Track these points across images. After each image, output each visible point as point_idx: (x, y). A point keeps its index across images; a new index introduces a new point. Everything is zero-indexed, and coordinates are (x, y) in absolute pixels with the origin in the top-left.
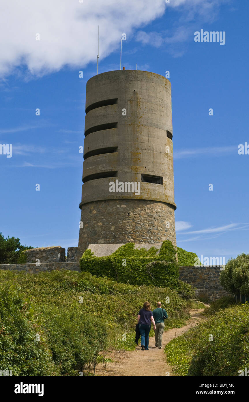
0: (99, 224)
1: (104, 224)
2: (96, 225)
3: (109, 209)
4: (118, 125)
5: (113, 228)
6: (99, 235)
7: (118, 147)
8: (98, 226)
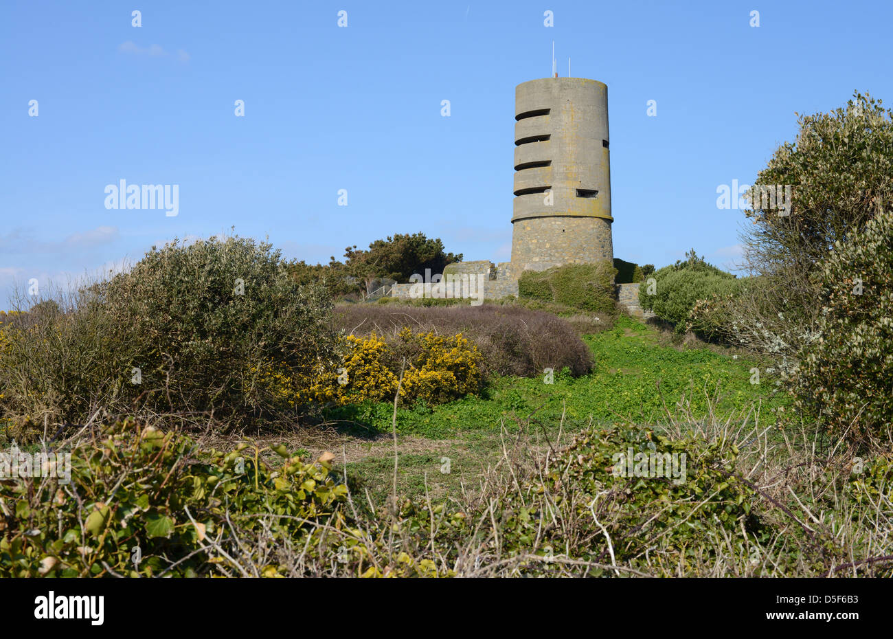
0: (533, 241)
1: (538, 242)
2: (530, 242)
3: (544, 225)
4: (551, 137)
5: (548, 245)
6: (534, 253)
7: (551, 161)
8: (532, 243)
